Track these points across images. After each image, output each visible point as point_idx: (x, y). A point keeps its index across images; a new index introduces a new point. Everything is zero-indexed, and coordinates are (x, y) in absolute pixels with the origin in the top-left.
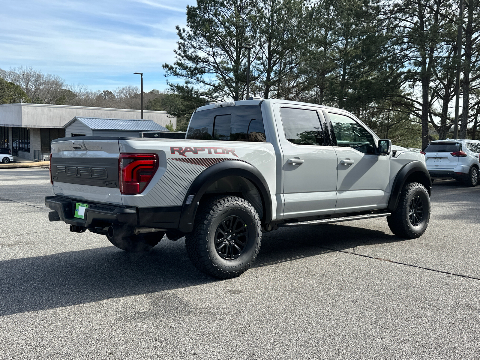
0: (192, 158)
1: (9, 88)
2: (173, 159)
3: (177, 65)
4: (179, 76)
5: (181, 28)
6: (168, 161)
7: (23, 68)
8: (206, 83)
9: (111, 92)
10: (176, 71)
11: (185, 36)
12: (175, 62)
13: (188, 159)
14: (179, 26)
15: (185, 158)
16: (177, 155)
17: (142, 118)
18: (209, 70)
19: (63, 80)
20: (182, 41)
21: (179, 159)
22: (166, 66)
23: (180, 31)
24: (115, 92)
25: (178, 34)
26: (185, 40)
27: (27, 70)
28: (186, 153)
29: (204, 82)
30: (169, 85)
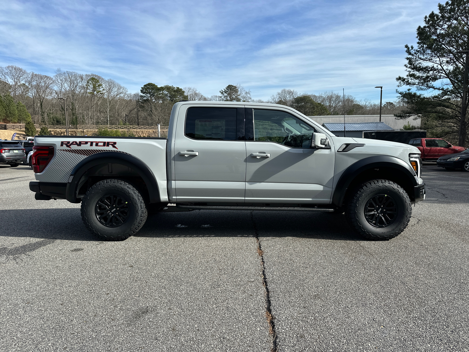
0: (76, 149)
1: (317, 107)
2: (61, 150)
3: (409, 76)
4: (411, 85)
5: (410, 46)
6: (57, 151)
7: (327, 92)
8: (435, 88)
9: (392, 103)
10: (408, 81)
11: (413, 52)
12: (407, 74)
13: (73, 150)
14: (408, 45)
15: (70, 149)
16: (65, 147)
17: (380, 121)
18: (440, 77)
19: (353, 98)
20: (410, 56)
21: (66, 150)
22: (399, 78)
23: (409, 48)
24: (395, 102)
25: (406, 51)
26: (413, 55)
27: (330, 94)
28: (72, 145)
29: (433, 88)
30: (399, 93)
